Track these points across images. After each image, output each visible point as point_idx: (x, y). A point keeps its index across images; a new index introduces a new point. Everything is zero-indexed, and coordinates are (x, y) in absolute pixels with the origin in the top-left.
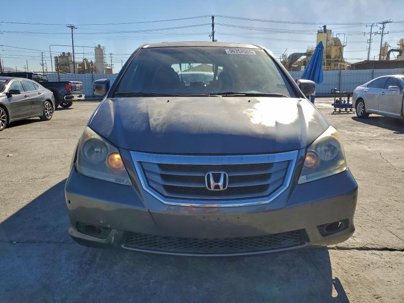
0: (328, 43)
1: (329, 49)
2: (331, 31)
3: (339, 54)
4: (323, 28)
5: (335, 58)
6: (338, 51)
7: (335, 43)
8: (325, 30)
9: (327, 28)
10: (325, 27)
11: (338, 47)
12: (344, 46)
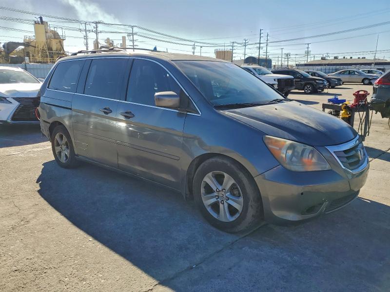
0: (48, 35)
1: (49, 40)
2: (47, 23)
3: (60, 47)
4: (39, 19)
5: (56, 51)
6: (59, 44)
7: (54, 35)
8: (42, 22)
9: (44, 20)
10: (41, 18)
11: (58, 40)
12: (63, 40)
